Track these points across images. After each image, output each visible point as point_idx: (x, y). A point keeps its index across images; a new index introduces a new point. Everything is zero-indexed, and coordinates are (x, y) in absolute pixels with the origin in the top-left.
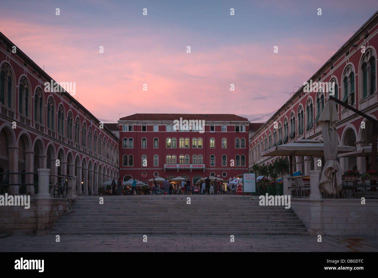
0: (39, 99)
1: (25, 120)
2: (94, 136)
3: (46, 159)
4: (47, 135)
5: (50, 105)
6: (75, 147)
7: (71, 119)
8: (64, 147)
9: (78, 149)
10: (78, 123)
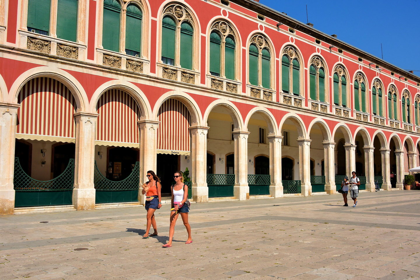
0: (225, 38)
1: (179, 74)
2: (390, 92)
3: (247, 136)
4: (245, 97)
5: (259, 47)
6: (335, 114)
7: (322, 68)
8: (301, 116)
9: (343, 115)
10: (342, 74)
